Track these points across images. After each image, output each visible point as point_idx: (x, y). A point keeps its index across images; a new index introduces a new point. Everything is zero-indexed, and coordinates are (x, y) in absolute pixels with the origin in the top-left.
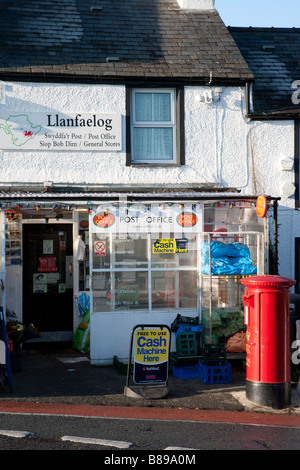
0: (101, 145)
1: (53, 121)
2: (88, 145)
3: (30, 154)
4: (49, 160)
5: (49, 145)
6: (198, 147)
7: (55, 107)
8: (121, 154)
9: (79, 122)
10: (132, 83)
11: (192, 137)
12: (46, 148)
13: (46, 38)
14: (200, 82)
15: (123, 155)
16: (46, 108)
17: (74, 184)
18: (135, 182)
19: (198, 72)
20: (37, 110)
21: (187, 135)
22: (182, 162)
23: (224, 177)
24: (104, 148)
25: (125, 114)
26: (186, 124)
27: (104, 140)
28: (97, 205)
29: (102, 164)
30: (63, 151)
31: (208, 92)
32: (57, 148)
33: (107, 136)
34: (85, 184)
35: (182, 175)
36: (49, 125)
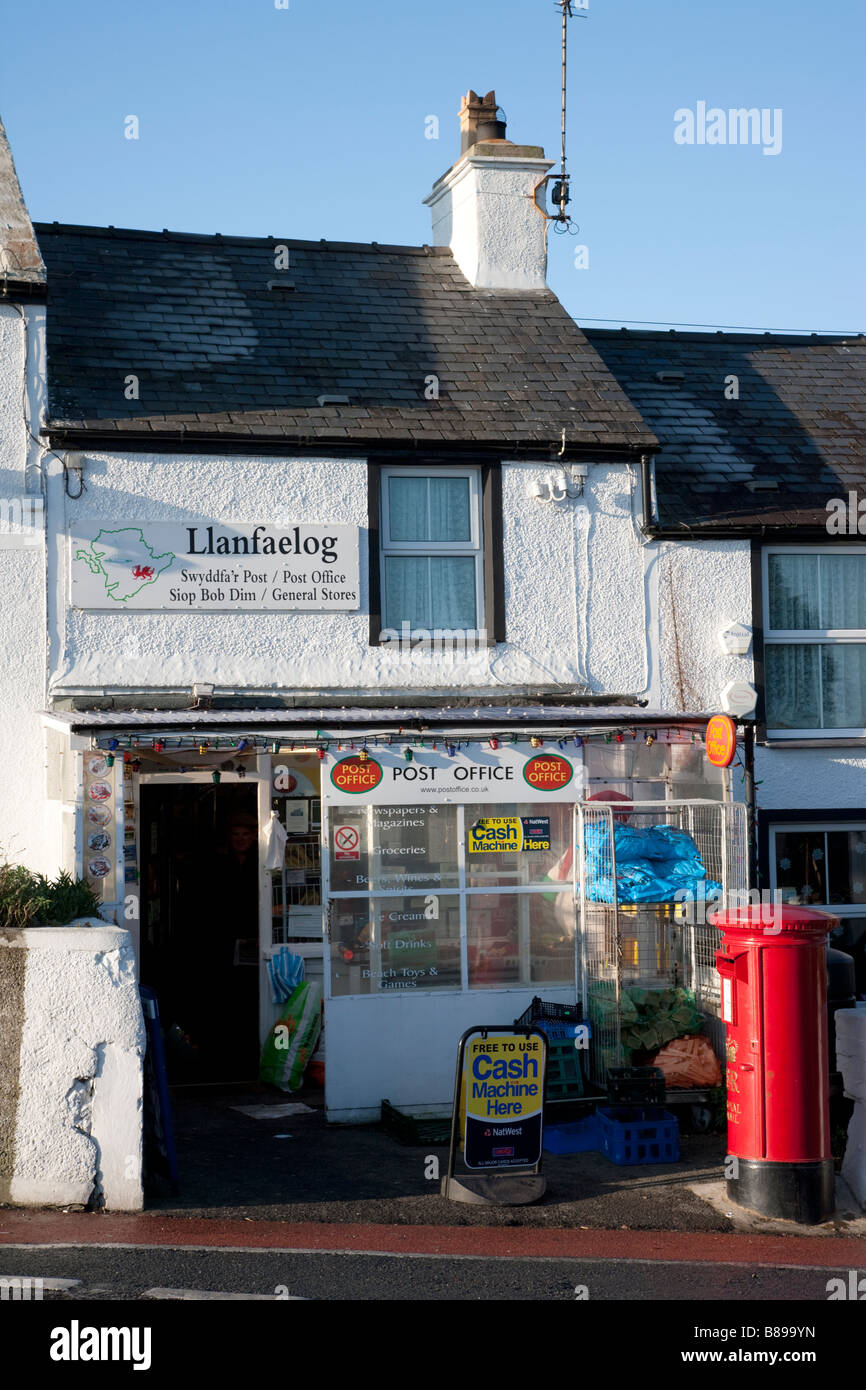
0: (312, 597)
1: (201, 542)
2: (283, 597)
3: (146, 618)
4: (191, 634)
5: (191, 597)
6: (534, 600)
7: (205, 510)
8: (358, 618)
9: (261, 545)
10: (380, 454)
11: (519, 578)
12: (184, 604)
13: (175, 352)
14: (538, 452)
15: (364, 621)
16: (184, 511)
17: (250, 688)
18: (391, 683)
19: (531, 428)
20: (165, 518)
21: (510, 574)
22: (499, 636)
23: (594, 670)
24: (319, 604)
25: (366, 526)
26: (507, 548)
27: (320, 586)
28: (341, 741)
29: (314, 642)
30: (225, 612)
31: (556, 477)
32: (210, 604)
33: (326, 577)
34: (274, 688)
35: (500, 666)
36: (192, 551)
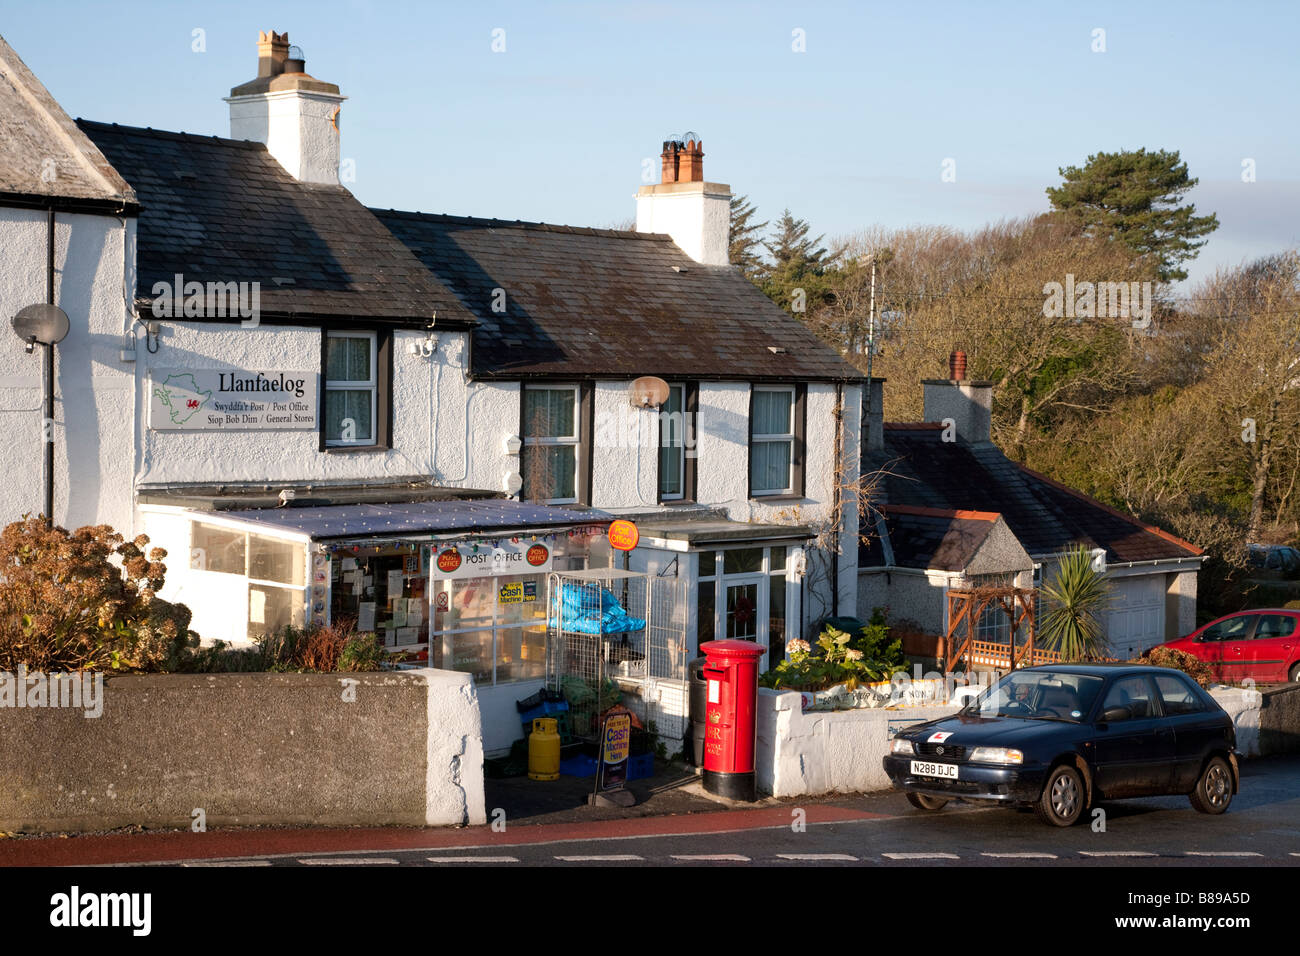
0: (289, 420)
1: (227, 384)
2: (273, 420)
3: (192, 436)
4: (218, 446)
5: (220, 421)
6: (408, 420)
7: (229, 361)
8: (313, 434)
9: (261, 385)
10: (327, 323)
11: (401, 406)
12: (215, 426)
14: (416, 324)
15: (316, 436)
16: (217, 361)
17: (254, 482)
18: (332, 476)
19: (407, 308)
20: (205, 367)
21: (396, 404)
22: (390, 444)
23: (439, 465)
24: (293, 424)
25: (319, 372)
26: (395, 387)
27: (294, 413)
28: (443, 541)
29: (288, 450)
30: (239, 430)
31: (428, 343)
32: (231, 426)
33: (297, 407)
34: (267, 482)
35: (390, 464)
36: (222, 390)
